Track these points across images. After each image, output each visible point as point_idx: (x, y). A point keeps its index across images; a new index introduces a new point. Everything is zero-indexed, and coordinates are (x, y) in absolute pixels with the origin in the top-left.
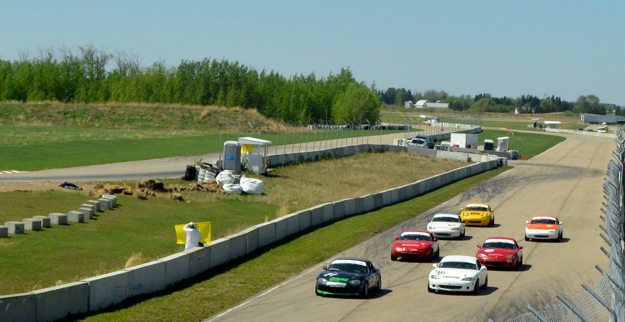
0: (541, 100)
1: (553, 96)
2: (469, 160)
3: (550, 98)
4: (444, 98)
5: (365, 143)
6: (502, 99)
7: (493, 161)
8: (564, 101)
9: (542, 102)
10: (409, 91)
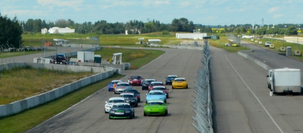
0: (145, 23)
1: (154, 20)
2: (92, 72)
3: (152, 21)
4: (71, 24)
5: (12, 62)
6: (115, 24)
7: (110, 72)
8: (162, 23)
9: (145, 25)
10: (44, 21)
